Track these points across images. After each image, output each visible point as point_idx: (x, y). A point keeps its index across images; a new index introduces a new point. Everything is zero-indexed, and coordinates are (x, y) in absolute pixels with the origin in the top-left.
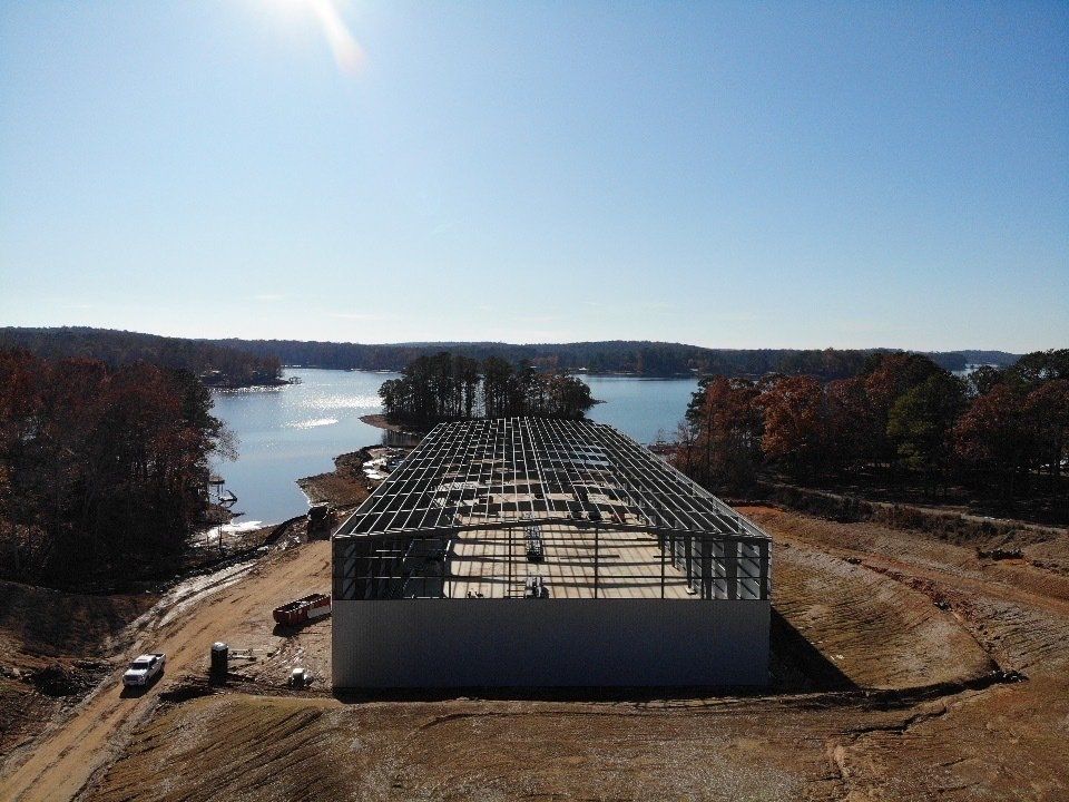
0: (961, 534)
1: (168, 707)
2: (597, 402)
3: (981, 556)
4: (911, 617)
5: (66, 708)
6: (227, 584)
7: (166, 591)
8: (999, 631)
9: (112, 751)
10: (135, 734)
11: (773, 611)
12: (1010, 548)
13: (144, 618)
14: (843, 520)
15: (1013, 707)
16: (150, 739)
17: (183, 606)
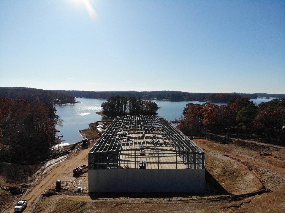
0: (256, 148)
1: (45, 198)
2: (159, 108)
3: (261, 155)
4: (242, 172)
5: (18, 198)
6: (60, 162)
7: (44, 164)
8: (266, 177)
9: (30, 211)
10: (36, 206)
11: (206, 170)
12: (269, 152)
13: (38, 172)
14: (224, 143)
15: (269, 200)
16: (40, 208)
17: (49, 168)
